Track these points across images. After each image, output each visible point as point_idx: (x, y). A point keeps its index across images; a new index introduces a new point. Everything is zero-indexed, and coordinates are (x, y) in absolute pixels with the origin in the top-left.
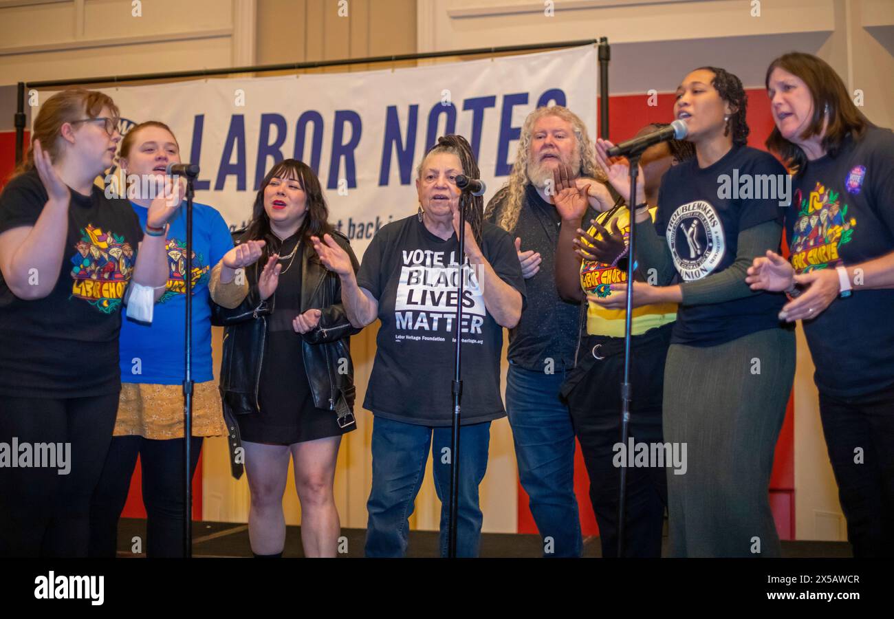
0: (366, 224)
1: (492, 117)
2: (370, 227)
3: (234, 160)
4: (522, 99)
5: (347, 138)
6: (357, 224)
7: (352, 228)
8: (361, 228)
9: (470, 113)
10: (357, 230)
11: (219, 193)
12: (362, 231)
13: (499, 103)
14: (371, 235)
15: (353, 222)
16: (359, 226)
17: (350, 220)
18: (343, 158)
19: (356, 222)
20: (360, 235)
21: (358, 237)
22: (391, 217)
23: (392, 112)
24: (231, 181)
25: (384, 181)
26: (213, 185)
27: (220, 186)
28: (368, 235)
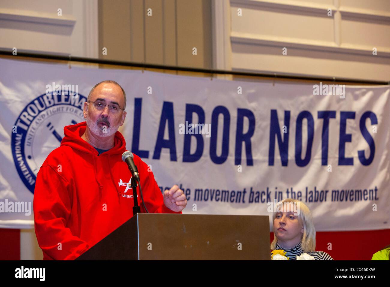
0: (261, 192)
1: (334, 125)
2: (263, 194)
3: (166, 137)
4: (352, 115)
5: (246, 129)
6: (255, 192)
7: (252, 195)
8: (257, 195)
9: (322, 120)
10: (255, 196)
11: (156, 161)
12: (258, 197)
13: (338, 116)
14: (264, 200)
15: (254, 190)
16: (256, 193)
17: (251, 189)
18: (244, 144)
19: (255, 190)
20: (257, 200)
21: (256, 202)
22: (276, 188)
23: (274, 113)
24: (165, 153)
25: (271, 162)
26: (151, 154)
27: (157, 156)
28: (263, 200)
